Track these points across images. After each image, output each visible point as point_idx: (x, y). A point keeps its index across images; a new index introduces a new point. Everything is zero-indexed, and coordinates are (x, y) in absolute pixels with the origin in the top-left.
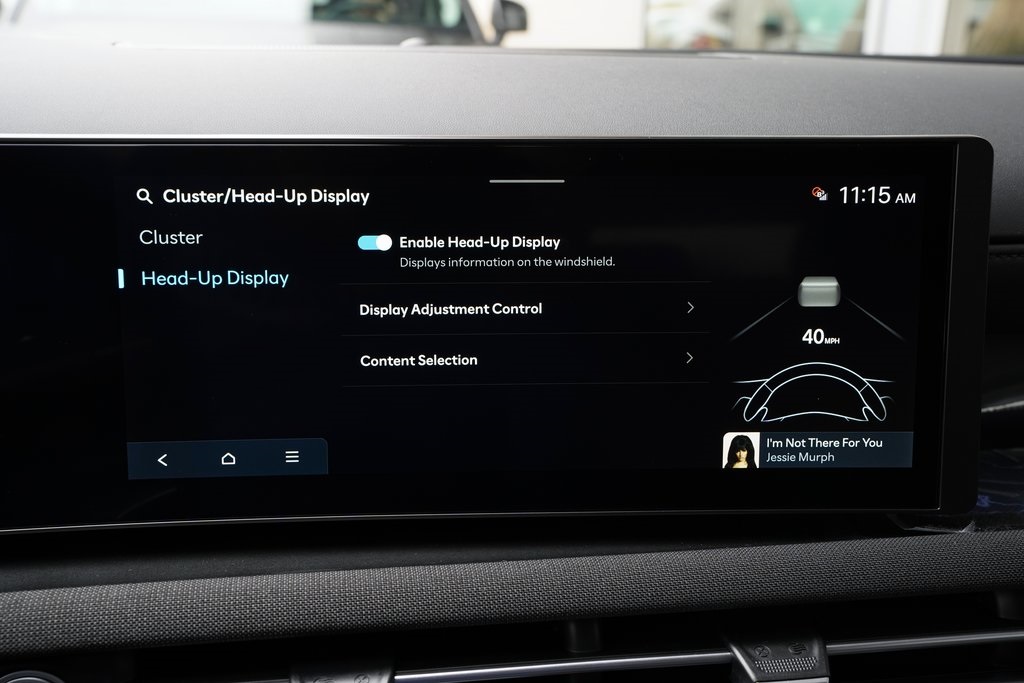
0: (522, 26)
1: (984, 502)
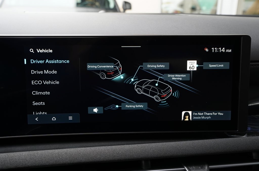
0: (130, 8)
1: (249, 129)
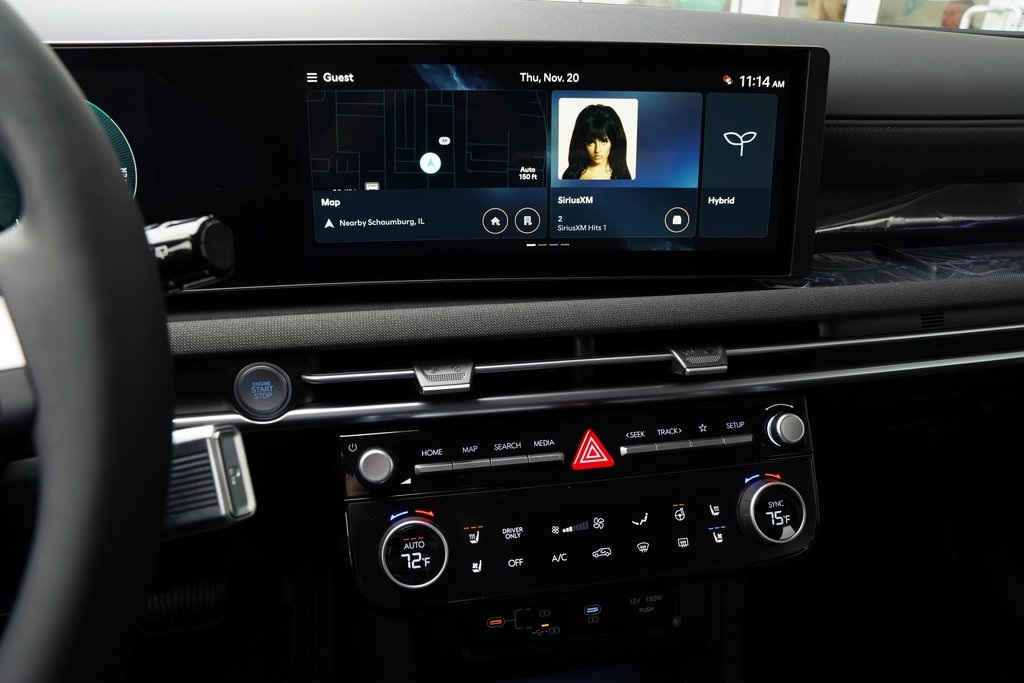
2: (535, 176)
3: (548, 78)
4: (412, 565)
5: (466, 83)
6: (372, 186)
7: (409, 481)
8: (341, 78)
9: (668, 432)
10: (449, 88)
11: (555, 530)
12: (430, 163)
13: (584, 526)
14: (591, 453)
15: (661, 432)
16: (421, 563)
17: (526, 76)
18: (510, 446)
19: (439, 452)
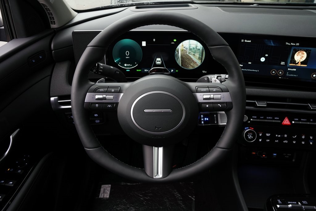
2: (284, 64)
3: (292, 44)
4: (249, 138)
5: (274, 44)
6: (250, 63)
7: (249, 122)
8: (248, 41)
9: (303, 120)
10: (270, 45)
11: (277, 136)
12: (263, 59)
13: (283, 136)
14: (286, 122)
15: (302, 120)
16: (251, 138)
17: (287, 43)
18: (270, 118)
19: (256, 117)
